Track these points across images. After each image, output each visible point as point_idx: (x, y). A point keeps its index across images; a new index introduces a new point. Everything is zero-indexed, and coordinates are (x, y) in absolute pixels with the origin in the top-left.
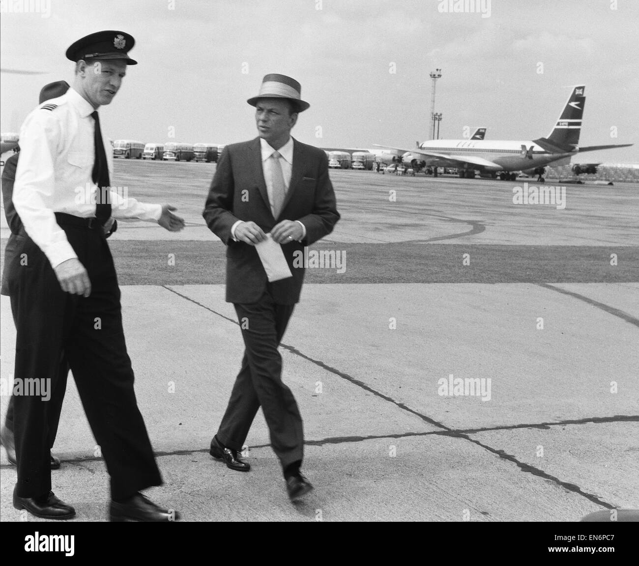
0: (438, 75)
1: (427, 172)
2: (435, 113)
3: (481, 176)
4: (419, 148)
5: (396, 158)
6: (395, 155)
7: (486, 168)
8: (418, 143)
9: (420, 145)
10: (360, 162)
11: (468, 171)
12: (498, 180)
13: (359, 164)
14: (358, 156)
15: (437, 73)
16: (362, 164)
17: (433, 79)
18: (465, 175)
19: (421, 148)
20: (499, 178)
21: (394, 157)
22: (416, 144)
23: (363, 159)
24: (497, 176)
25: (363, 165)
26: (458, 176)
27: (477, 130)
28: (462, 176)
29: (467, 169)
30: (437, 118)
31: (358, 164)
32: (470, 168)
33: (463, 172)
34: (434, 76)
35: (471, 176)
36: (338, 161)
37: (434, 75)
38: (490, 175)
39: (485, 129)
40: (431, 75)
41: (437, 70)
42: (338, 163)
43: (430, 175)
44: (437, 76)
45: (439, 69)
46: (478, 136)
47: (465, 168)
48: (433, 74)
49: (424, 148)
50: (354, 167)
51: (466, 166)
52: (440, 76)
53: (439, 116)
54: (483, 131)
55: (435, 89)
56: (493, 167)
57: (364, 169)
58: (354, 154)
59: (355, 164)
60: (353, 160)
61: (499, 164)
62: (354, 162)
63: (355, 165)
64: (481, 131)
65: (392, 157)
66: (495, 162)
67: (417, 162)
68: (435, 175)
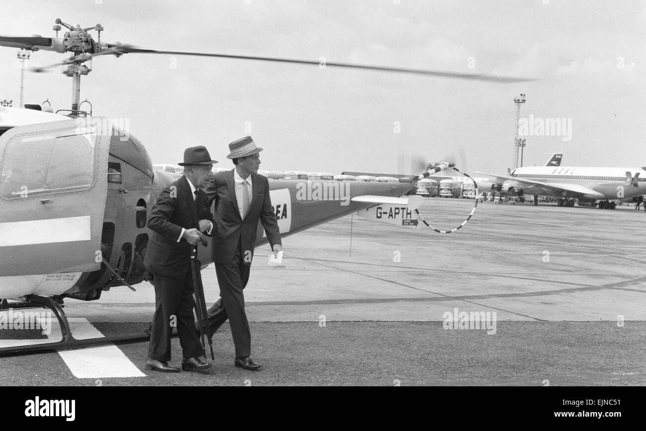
0: (523, 100)
1: (519, 200)
2: (518, 139)
3: (579, 205)
4: (511, 175)
5: (496, 186)
6: (493, 183)
7: (585, 196)
8: (509, 170)
9: (512, 172)
10: (448, 189)
11: (566, 199)
12: (597, 208)
13: (448, 191)
14: (446, 183)
15: (521, 98)
16: (450, 192)
17: (517, 104)
18: (564, 203)
19: (513, 175)
20: (598, 206)
21: (493, 185)
22: (507, 171)
23: (451, 187)
24: (597, 204)
25: (452, 193)
26: (556, 204)
27: (553, 156)
28: (561, 205)
29: (566, 197)
30: (521, 144)
31: (445, 192)
32: (569, 197)
33: (562, 200)
34: (517, 101)
35: (570, 204)
36: (427, 189)
37: (519, 100)
38: (590, 203)
39: (562, 155)
40: (515, 101)
41: (521, 95)
42: (427, 191)
43: (522, 204)
44: (521, 101)
45: (523, 94)
46: (554, 162)
47: (563, 197)
48: (517, 99)
49: (517, 176)
50: (442, 195)
51: (564, 194)
52: (524, 101)
53: (523, 142)
54: (560, 157)
55: (519, 114)
56: (593, 195)
57: (452, 197)
58: (442, 181)
59: (442, 191)
60: (441, 187)
61: (600, 192)
62: (442, 189)
63: (443, 193)
64: (557, 157)
65: (490, 185)
66: (595, 189)
67: (514, 190)
68: (535, 204)
